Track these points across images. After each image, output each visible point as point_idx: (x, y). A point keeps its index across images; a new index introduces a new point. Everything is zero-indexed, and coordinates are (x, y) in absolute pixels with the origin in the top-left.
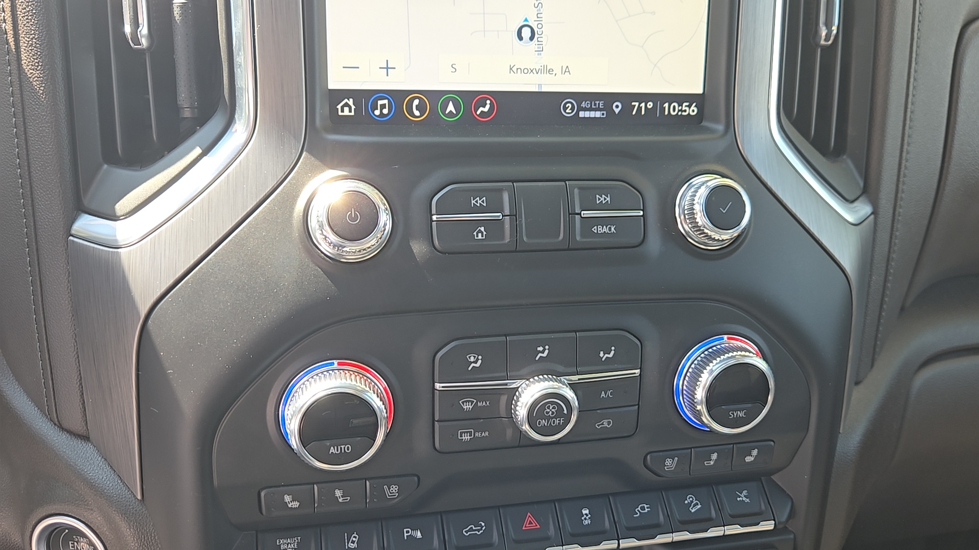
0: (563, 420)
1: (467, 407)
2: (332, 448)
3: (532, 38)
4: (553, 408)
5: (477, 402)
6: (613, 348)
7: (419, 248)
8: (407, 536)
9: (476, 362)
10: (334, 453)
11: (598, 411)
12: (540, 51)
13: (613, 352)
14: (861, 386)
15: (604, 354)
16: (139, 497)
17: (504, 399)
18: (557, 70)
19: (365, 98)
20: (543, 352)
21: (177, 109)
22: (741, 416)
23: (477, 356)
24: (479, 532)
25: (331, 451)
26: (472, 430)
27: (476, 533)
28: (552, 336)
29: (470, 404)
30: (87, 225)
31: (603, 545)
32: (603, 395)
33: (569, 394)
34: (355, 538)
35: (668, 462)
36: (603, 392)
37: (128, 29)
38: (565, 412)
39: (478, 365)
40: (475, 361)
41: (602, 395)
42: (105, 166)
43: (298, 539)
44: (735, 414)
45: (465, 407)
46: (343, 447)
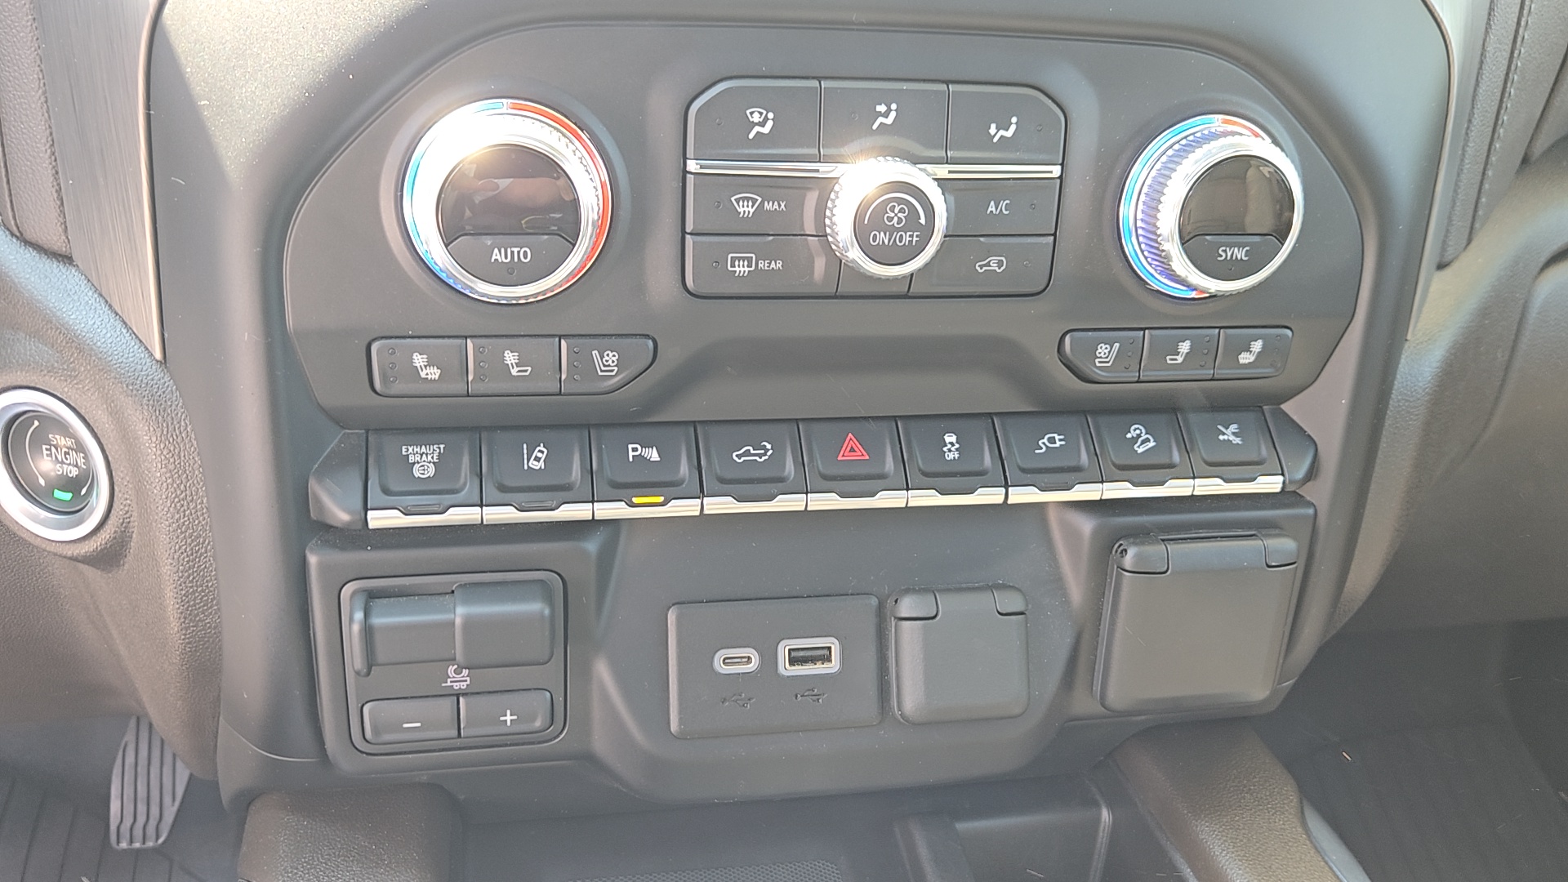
0: (917, 236)
1: (746, 209)
2: (496, 251)
4: (899, 212)
5: (762, 203)
6: (1014, 120)
8: (633, 456)
9: (762, 124)
10: (500, 261)
11: (982, 239)
13: (1013, 128)
14: (1448, 272)
15: (998, 129)
16: (158, 355)
17: (812, 198)
20: (886, 115)
22: (1239, 258)
23: (765, 112)
24: (760, 458)
25: (494, 257)
26: (753, 255)
27: (756, 460)
28: (905, 86)
29: (750, 203)
31: (978, 495)
32: (992, 208)
34: (541, 452)
35: (1102, 350)
36: (992, 203)
38: (923, 221)
39: (766, 130)
40: (762, 122)
41: (990, 209)
43: (439, 448)
44: (1229, 254)
45: (741, 210)
46: (516, 250)
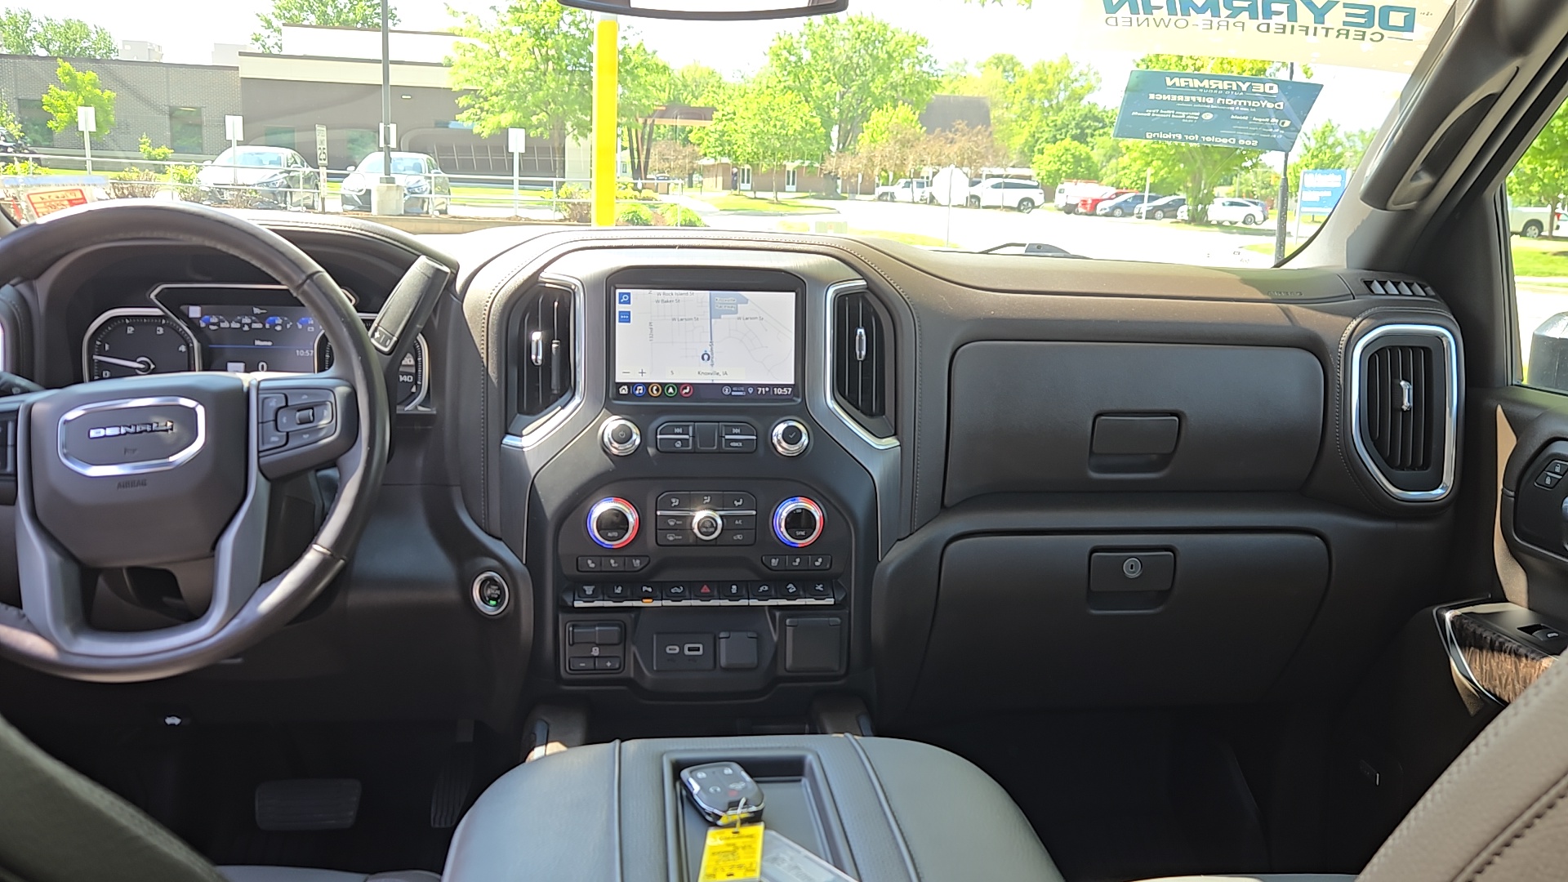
0: (714, 529)
1: (672, 523)
2: (610, 534)
3: (708, 359)
4: (710, 523)
5: (676, 522)
6: (741, 500)
7: (651, 451)
8: (644, 588)
10: (610, 536)
11: (732, 530)
12: (712, 365)
13: (741, 502)
15: (738, 503)
16: (524, 562)
17: (687, 520)
18: (721, 373)
19: (631, 386)
20: (707, 500)
21: (551, 390)
22: (802, 534)
23: (676, 500)
24: (678, 590)
26: (674, 535)
27: (676, 591)
28: (712, 492)
30: (509, 440)
31: (744, 602)
32: (737, 522)
33: (719, 521)
34: (620, 588)
35: (773, 560)
36: (734, 521)
37: (533, 357)
38: (715, 525)
39: (677, 504)
40: (675, 502)
42: (518, 415)
43: (593, 585)
44: (797, 533)
46: (614, 533)
